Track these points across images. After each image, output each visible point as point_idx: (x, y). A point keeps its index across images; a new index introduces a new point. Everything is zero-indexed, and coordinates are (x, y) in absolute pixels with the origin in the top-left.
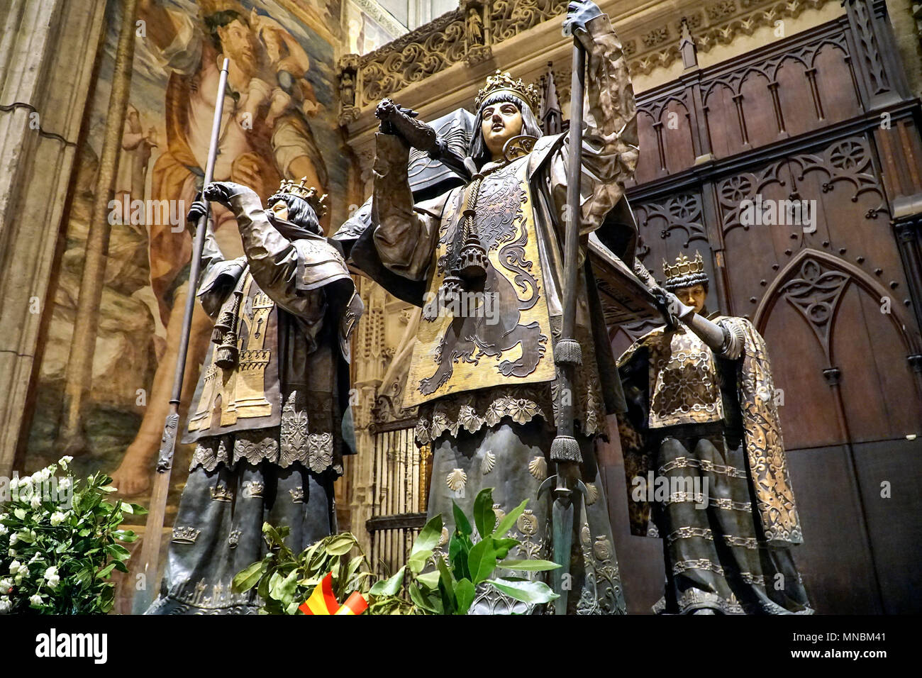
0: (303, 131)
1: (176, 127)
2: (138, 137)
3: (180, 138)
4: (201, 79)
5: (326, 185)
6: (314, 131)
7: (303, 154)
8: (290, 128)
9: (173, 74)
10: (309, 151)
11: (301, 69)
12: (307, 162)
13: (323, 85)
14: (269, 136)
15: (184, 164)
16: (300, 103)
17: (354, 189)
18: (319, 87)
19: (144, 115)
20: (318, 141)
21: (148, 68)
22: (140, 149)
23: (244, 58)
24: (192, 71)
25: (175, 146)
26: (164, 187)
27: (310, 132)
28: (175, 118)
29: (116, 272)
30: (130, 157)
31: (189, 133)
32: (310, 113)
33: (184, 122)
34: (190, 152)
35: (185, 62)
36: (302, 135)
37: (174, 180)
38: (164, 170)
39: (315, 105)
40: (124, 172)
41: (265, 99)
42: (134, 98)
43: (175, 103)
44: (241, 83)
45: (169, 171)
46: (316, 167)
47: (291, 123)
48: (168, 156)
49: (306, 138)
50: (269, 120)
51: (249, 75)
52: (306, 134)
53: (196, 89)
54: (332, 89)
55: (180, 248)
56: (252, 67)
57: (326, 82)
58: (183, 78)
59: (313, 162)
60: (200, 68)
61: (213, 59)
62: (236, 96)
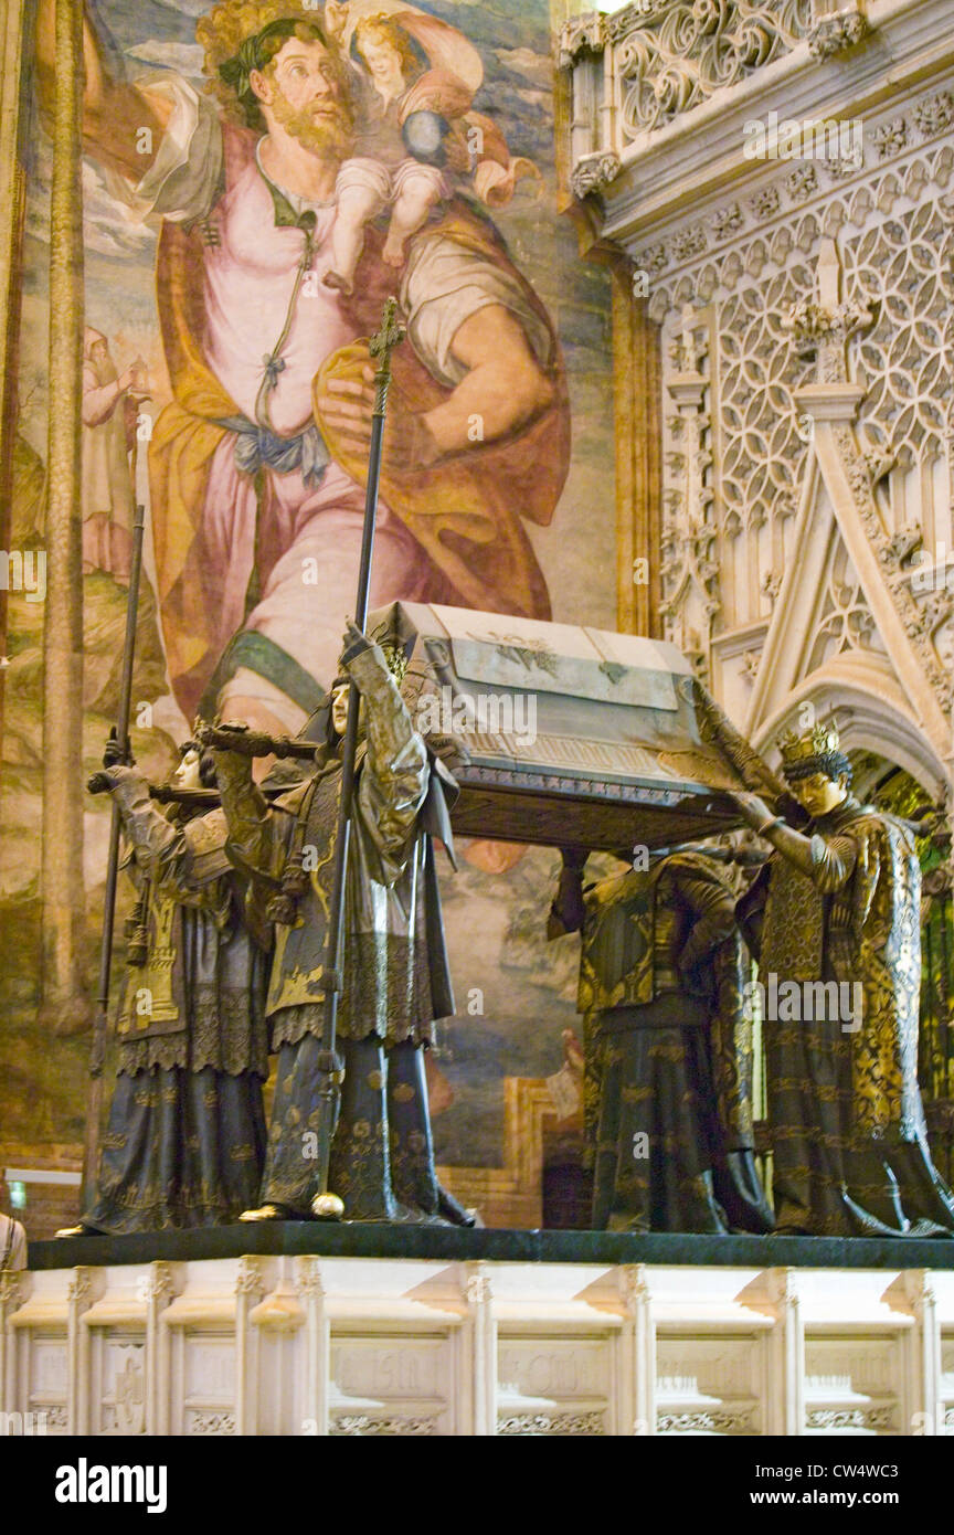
0: (481, 245)
1: (185, 341)
2: (110, 391)
3: (195, 364)
4: (226, 212)
5: (552, 360)
6: (509, 234)
7: (486, 301)
8: (447, 249)
9: (166, 224)
10: (502, 289)
11: (461, 91)
12: (496, 320)
13: (525, 106)
14: (394, 287)
15: (209, 419)
16: (466, 176)
17: (631, 346)
18: (514, 117)
19: (117, 338)
20: (521, 255)
21: (114, 233)
22: (117, 416)
23: (319, 122)
24: (204, 204)
25: (188, 384)
26: (173, 480)
27: (498, 241)
28: (180, 322)
29: (103, 681)
30: (102, 438)
31: (211, 346)
32: (496, 193)
33: (199, 324)
34: (218, 387)
35: (186, 190)
36: (479, 256)
37: (194, 459)
38: (171, 443)
39: (506, 167)
40: (93, 474)
41: (378, 200)
42: (94, 312)
43: (176, 289)
44: (314, 186)
45: (180, 442)
46: (521, 323)
47: (447, 237)
48: (175, 412)
49: (490, 259)
50: (392, 250)
51: (333, 157)
52: (489, 250)
53: (215, 241)
54: (550, 108)
55: (220, 602)
56: (339, 138)
57: (533, 97)
58: (188, 228)
59: (511, 314)
60: (221, 188)
61: (249, 157)
62: (309, 219)
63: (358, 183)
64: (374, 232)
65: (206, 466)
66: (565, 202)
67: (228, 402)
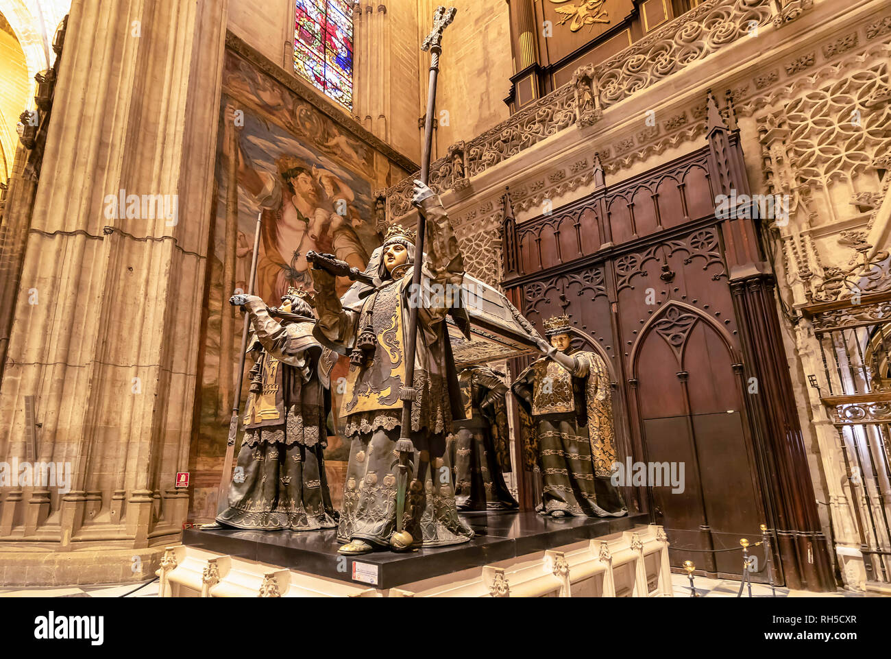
0: (353, 238)
1: (270, 242)
2: (246, 250)
3: (272, 248)
4: (283, 212)
6: (360, 237)
7: (354, 252)
8: (344, 237)
9: (264, 210)
10: (358, 250)
11: (350, 200)
12: (356, 256)
13: (365, 208)
14: (330, 242)
15: (277, 263)
16: (350, 221)
19: (249, 236)
21: (248, 207)
22: (248, 256)
23: (310, 196)
24: (276, 207)
25: (270, 253)
26: (265, 278)
27: (357, 238)
28: (268, 237)
30: (243, 262)
31: (278, 244)
32: (357, 227)
33: (274, 239)
34: (280, 256)
35: (271, 202)
36: (353, 241)
37: (272, 272)
38: (265, 267)
39: (360, 221)
40: (239, 271)
41: (326, 220)
42: (241, 227)
43: (267, 227)
44: (309, 211)
45: (267, 268)
46: (363, 259)
47: (345, 234)
48: (266, 259)
49: (355, 242)
50: (330, 233)
51: (314, 207)
52: (355, 240)
53: (280, 218)
56: (316, 202)
57: (367, 207)
58: (272, 212)
59: (360, 256)
60: (281, 205)
61: (290, 199)
62: (307, 220)
63: (320, 215)
64: (325, 227)
65: (276, 275)
66: (374, 234)
67: (283, 260)
